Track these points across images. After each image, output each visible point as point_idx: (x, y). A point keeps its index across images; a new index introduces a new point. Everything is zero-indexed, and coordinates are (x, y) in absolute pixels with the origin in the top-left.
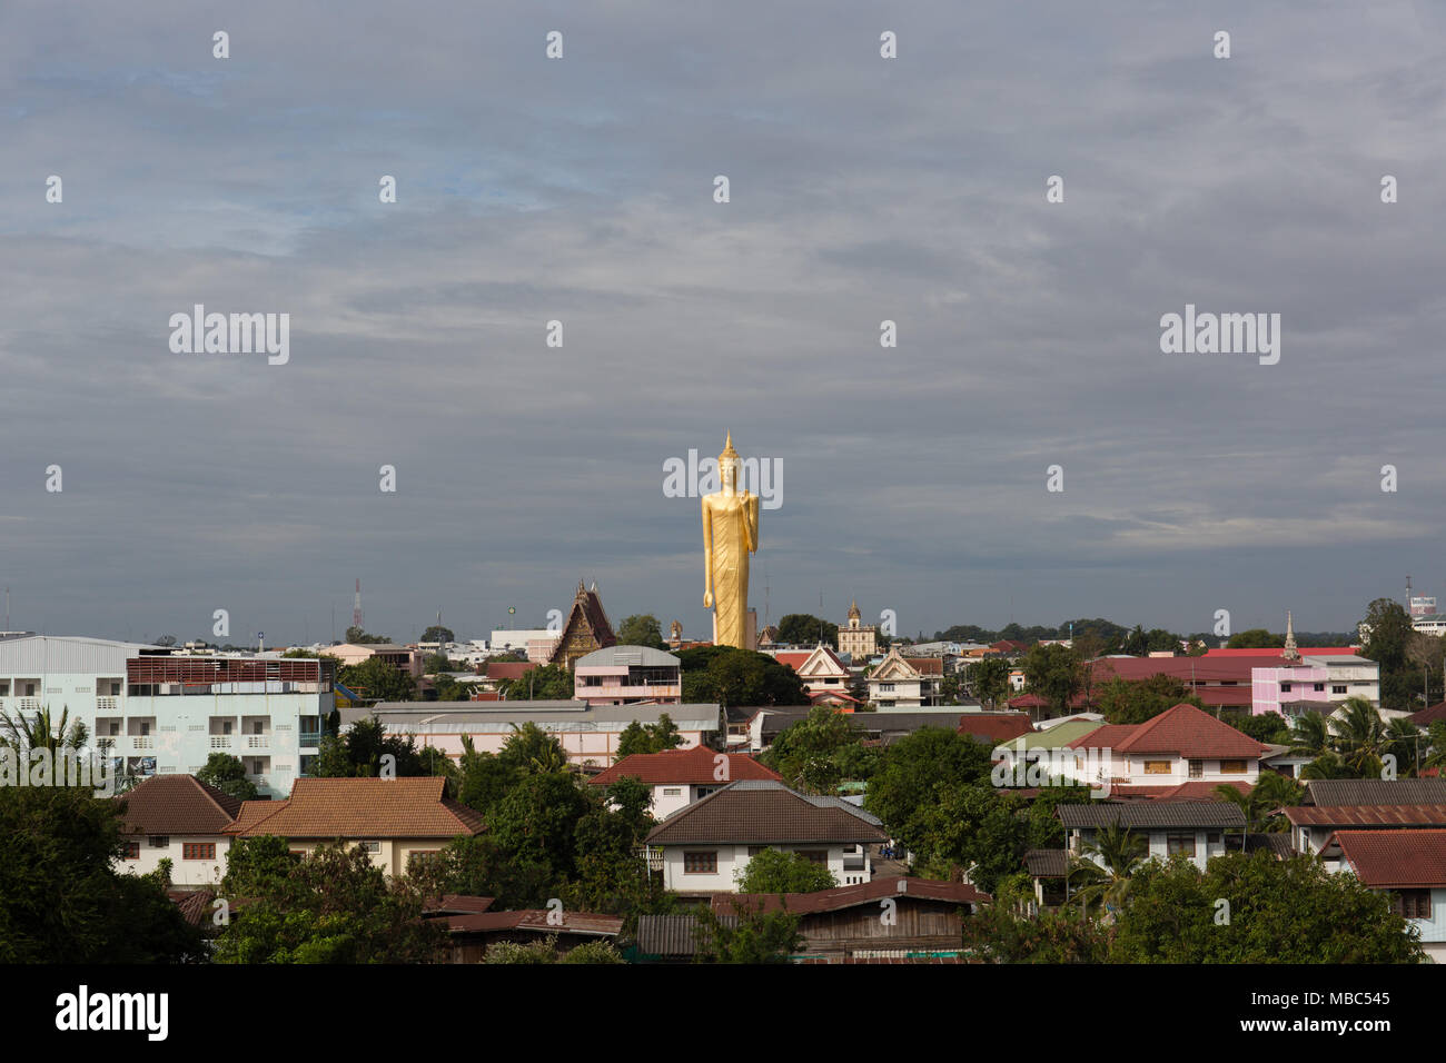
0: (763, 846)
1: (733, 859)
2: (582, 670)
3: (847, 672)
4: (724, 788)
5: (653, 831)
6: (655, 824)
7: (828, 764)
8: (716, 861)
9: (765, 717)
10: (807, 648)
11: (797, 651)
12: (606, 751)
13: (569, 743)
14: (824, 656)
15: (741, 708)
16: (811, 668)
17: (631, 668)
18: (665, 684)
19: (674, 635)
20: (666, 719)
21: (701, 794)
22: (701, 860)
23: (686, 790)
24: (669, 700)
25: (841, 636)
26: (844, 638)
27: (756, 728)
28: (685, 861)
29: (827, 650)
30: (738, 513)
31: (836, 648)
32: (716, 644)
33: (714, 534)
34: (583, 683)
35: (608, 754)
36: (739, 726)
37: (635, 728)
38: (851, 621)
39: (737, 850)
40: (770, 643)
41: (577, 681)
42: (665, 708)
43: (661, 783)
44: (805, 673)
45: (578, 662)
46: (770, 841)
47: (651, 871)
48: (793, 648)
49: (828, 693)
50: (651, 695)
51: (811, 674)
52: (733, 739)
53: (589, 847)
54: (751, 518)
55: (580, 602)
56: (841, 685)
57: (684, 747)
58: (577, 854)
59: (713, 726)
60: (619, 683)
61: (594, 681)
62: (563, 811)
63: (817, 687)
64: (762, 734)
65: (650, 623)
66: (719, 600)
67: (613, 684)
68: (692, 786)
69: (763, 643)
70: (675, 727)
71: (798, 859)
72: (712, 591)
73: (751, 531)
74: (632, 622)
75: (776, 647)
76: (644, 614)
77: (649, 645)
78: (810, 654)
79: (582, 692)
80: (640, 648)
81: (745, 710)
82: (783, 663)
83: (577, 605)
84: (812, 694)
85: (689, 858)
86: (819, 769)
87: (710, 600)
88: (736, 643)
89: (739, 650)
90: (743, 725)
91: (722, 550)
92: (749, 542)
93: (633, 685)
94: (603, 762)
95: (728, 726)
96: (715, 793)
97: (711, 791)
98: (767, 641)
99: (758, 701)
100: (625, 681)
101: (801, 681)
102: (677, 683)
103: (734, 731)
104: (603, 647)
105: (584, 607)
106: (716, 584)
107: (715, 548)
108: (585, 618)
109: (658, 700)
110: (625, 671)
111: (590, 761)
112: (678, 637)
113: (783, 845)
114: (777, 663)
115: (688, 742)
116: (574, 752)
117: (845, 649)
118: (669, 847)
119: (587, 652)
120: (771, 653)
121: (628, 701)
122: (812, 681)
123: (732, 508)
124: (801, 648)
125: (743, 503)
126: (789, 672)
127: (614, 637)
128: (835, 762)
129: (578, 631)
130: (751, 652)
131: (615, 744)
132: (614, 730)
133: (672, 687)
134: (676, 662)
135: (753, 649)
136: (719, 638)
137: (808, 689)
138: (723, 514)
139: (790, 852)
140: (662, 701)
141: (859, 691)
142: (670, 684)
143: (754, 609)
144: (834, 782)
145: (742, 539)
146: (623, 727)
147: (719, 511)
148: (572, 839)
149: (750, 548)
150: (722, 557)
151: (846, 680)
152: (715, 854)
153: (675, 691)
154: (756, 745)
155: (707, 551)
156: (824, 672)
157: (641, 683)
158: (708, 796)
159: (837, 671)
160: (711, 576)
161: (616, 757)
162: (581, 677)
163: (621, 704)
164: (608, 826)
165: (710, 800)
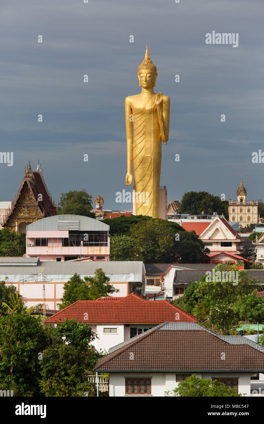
0: (189, 374)
1: (164, 383)
2: (32, 233)
3: (239, 237)
4: (156, 328)
5: (100, 362)
6: (99, 356)
7: (229, 310)
8: (150, 384)
9: (177, 271)
10: (204, 218)
11: (196, 220)
12: (53, 297)
13: (25, 291)
14: (221, 225)
15: (157, 265)
16: (209, 234)
17: (70, 232)
18: (97, 245)
19: (98, 206)
20: (100, 273)
21: (133, 335)
22: (139, 384)
23: (121, 329)
24: (100, 258)
25: (230, 209)
26: (233, 210)
27: (169, 281)
28: (126, 385)
29: (222, 220)
30: (154, 111)
31: (227, 217)
32: (134, 214)
33: (135, 128)
34: (32, 243)
35: (55, 300)
36: (155, 278)
37: (76, 279)
38: (239, 197)
39: (167, 377)
40: (175, 214)
41: (28, 242)
42: (99, 264)
43: (101, 323)
44: (205, 237)
45: (29, 227)
46: (192, 370)
47: (99, 391)
48: (193, 218)
49: (224, 254)
50: (85, 253)
51: (209, 239)
52: (150, 289)
53: (51, 372)
54: (164, 115)
55: (28, 179)
56: (234, 248)
57: (114, 295)
58: (41, 377)
59: (137, 278)
60: (61, 244)
61: (41, 242)
62: (30, 344)
63: (215, 249)
64: (174, 286)
65: (84, 198)
66: (137, 179)
67: (55, 244)
68: (126, 326)
69: (169, 214)
70: (107, 279)
71: (217, 384)
72: (132, 172)
73: (164, 125)
74: (70, 196)
75: (179, 217)
76: (79, 190)
78: (209, 223)
79: (31, 250)
80: (78, 217)
81: (159, 266)
82: (188, 229)
83: (26, 183)
84: (210, 255)
85: (129, 382)
86: (222, 314)
87: (130, 179)
88: (150, 213)
89: (154, 219)
90: (160, 278)
91: (140, 140)
92: (162, 134)
93: (72, 245)
94: (51, 306)
95: (147, 278)
96: (150, 331)
97: (145, 330)
98: (172, 212)
99: (169, 260)
100: (66, 243)
101: (203, 244)
102: (106, 245)
103: (151, 283)
104: (45, 216)
105: (31, 184)
106: (135, 167)
107: (135, 138)
108: (31, 193)
109: (92, 257)
110: (66, 235)
111: (41, 305)
112: (100, 208)
113: (203, 373)
114: (183, 230)
115: (118, 291)
116: (28, 298)
117: (234, 219)
118: (114, 373)
119: (33, 219)
120: (178, 221)
121: (68, 258)
122: (211, 244)
123: (148, 107)
124: (199, 218)
125: (158, 103)
126: (194, 237)
127: (55, 208)
128: (235, 309)
129: (26, 203)
130: (163, 221)
131: (61, 293)
132: (60, 281)
133: (103, 248)
134: (106, 228)
135: (164, 219)
136: (137, 210)
137: (208, 251)
138: (142, 112)
139: (208, 379)
140: (95, 258)
142: (101, 245)
143: (165, 187)
144: (234, 324)
145: (157, 132)
146: (67, 278)
147: (138, 109)
148: (38, 366)
149: (163, 138)
150: (140, 146)
151: (238, 244)
152: (149, 380)
153: (105, 250)
154: (169, 293)
155: (129, 141)
156: (220, 237)
157: (78, 244)
158: (138, 337)
159: (231, 237)
160: (132, 161)
161: (61, 303)
162: (31, 239)
163: (62, 260)
164: (66, 356)
165: (145, 337)
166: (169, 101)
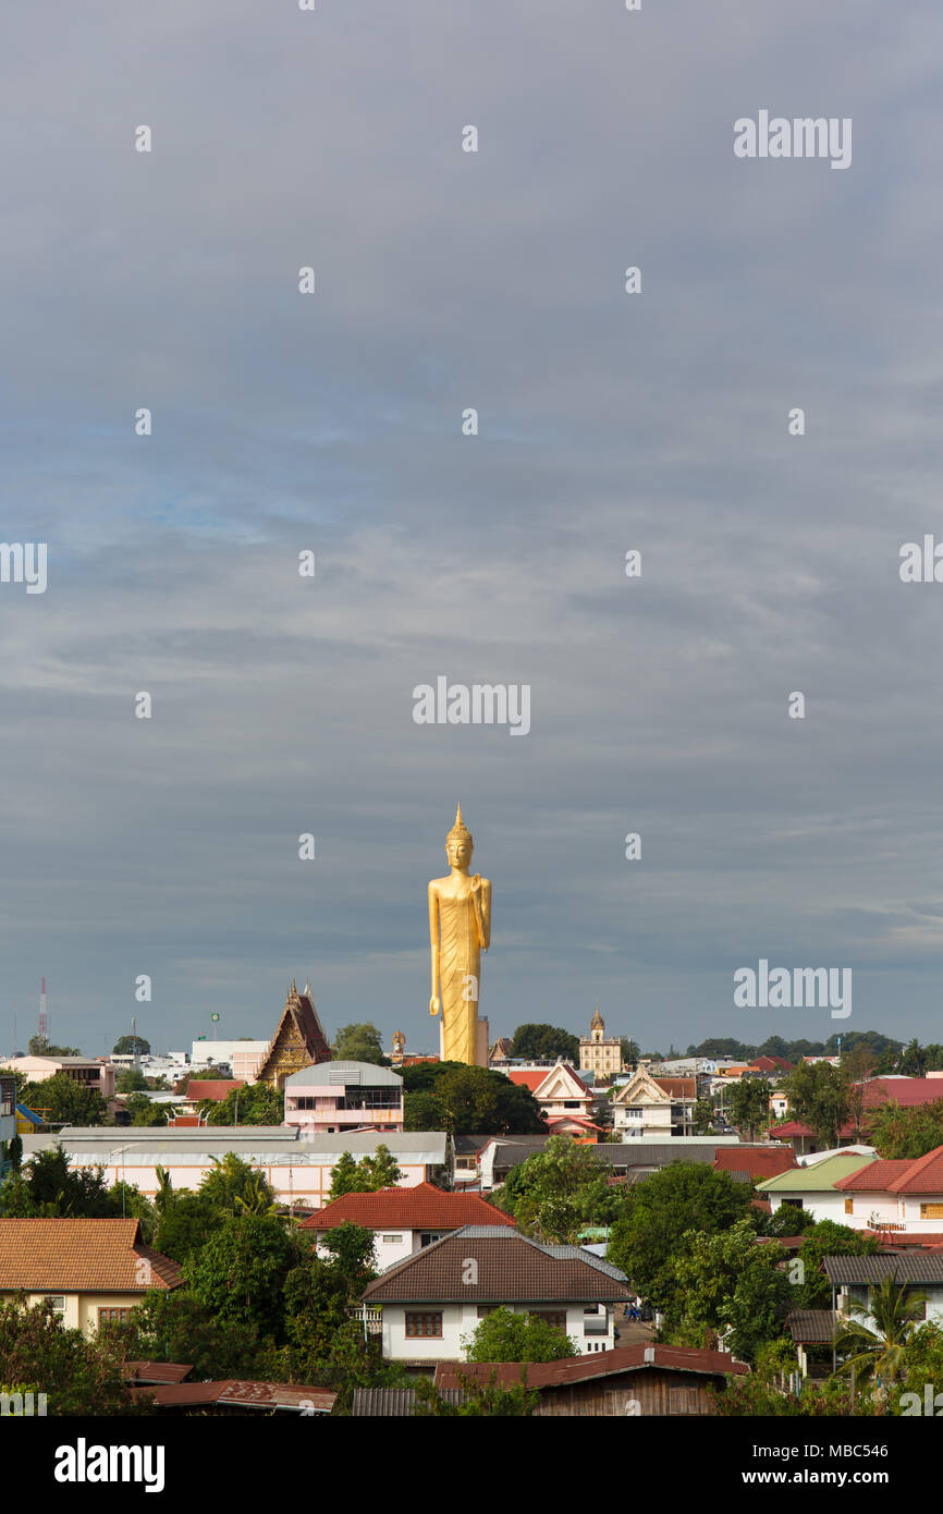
0: (496, 1305)
1: (460, 1320)
2: (293, 1089)
3: (589, 1094)
4: (451, 1234)
5: (372, 1286)
6: (374, 1277)
7: (567, 1206)
8: (441, 1322)
9: (498, 1147)
10: (545, 1064)
11: (533, 1068)
12: (318, 1188)
13: (277, 1179)
14: (564, 1075)
15: (470, 1138)
16: (548, 1089)
17: (348, 1088)
18: (385, 1107)
19: (397, 1048)
20: (382, 1150)
21: (425, 1242)
22: (424, 1322)
23: (407, 1236)
24: (390, 1127)
25: (582, 1050)
26: (586, 1052)
27: (487, 1161)
28: (407, 1324)
29: (566, 1067)
30: (469, 902)
31: (577, 1065)
32: (442, 1060)
33: (442, 927)
34: (294, 1105)
35: (321, 1192)
36: (468, 1158)
37: (347, 1162)
38: (594, 1032)
39: (466, 1310)
40: (503, 1058)
41: (288, 1103)
42: (386, 1138)
43: (380, 1228)
44: (541, 1094)
45: (289, 1080)
46: (500, 1300)
47: (369, 1334)
48: (529, 1065)
49: (568, 1120)
50: (369, 1121)
51: (548, 1097)
52: (461, 1175)
53: (300, 1305)
54: (484, 908)
55: (292, 1007)
56: (582, 1110)
57: (402, 1183)
58: (288, 1313)
59: (440, 1159)
60: (334, 1106)
61: (306, 1103)
62: (271, 1263)
63: (555, 1112)
64: (494, 1169)
65: (369, 1034)
66: (446, 1006)
67: (327, 1107)
68: (415, 1232)
69: (495, 1059)
70: (391, 1160)
71: (536, 1321)
72: (439, 995)
73: (483, 924)
74: (350, 1032)
75: (510, 1064)
76: (364, 1023)
77: (368, 1060)
78: (547, 1073)
79: (292, 1115)
80: (358, 1063)
81: (475, 1139)
82: (518, 1082)
83: (288, 1012)
84: (550, 1121)
85: (411, 1319)
86: (557, 1212)
87: (436, 1006)
88: (465, 1059)
89: (469, 1067)
90: (474, 1157)
91: (449, 946)
92: (481, 937)
93: (349, 1108)
94: (315, 1202)
95: (456, 1159)
96: (441, 1240)
97: (436, 1238)
98: (500, 1056)
99: (489, 1129)
100: (341, 1104)
101: (538, 1105)
102: (399, 1107)
103: (462, 1165)
104: (316, 1063)
105: (296, 1013)
106: (443, 987)
107: (443, 943)
108: (297, 1027)
109: (377, 1126)
110: (341, 1092)
111: (301, 1201)
112: (401, 1051)
113: (516, 1304)
114: (511, 1083)
115: (406, 1176)
116: (281, 1189)
117: (587, 1066)
118: (390, 1305)
119: (299, 1068)
120: (504, 1070)
121: (344, 1127)
122: (550, 1105)
123: (462, 896)
124: (538, 1065)
125: (474, 889)
126: (526, 1094)
127: (329, 1050)
128: (574, 1203)
129: (289, 1043)
130: (482, 1069)
131: (328, 1183)
132: (328, 1163)
133: (394, 1112)
134: (398, 1081)
135: (484, 1066)
136: (446, 1053)
137: (545, 1115)
138: (452, 904)
139: (523, 1312)
140: (382, 1128)
141: (602, 1119)
142: (392, 1107)
143: (486, 1018)
144: (575, 1227)
145: (474, 933)
146: (336, 1160)
147: (447, 900)
148: (281, 1295)
149: (482, 944)
150: (450, 955)
151: (589, 1104)
152: (440, 1314)
153: (397, 1116)
154: (487, 1181)
155: (434, 948)
156: (563, 1094)
157: (358, 1107)
158: (433, 1245)
159: (579, 1094)
160: (439, 977)
161: (327, 1197)
162: (292, 1099)
163: (336, 1131)
164: (322, 1280)
165: (435, 1249)
166: (490, 887)
